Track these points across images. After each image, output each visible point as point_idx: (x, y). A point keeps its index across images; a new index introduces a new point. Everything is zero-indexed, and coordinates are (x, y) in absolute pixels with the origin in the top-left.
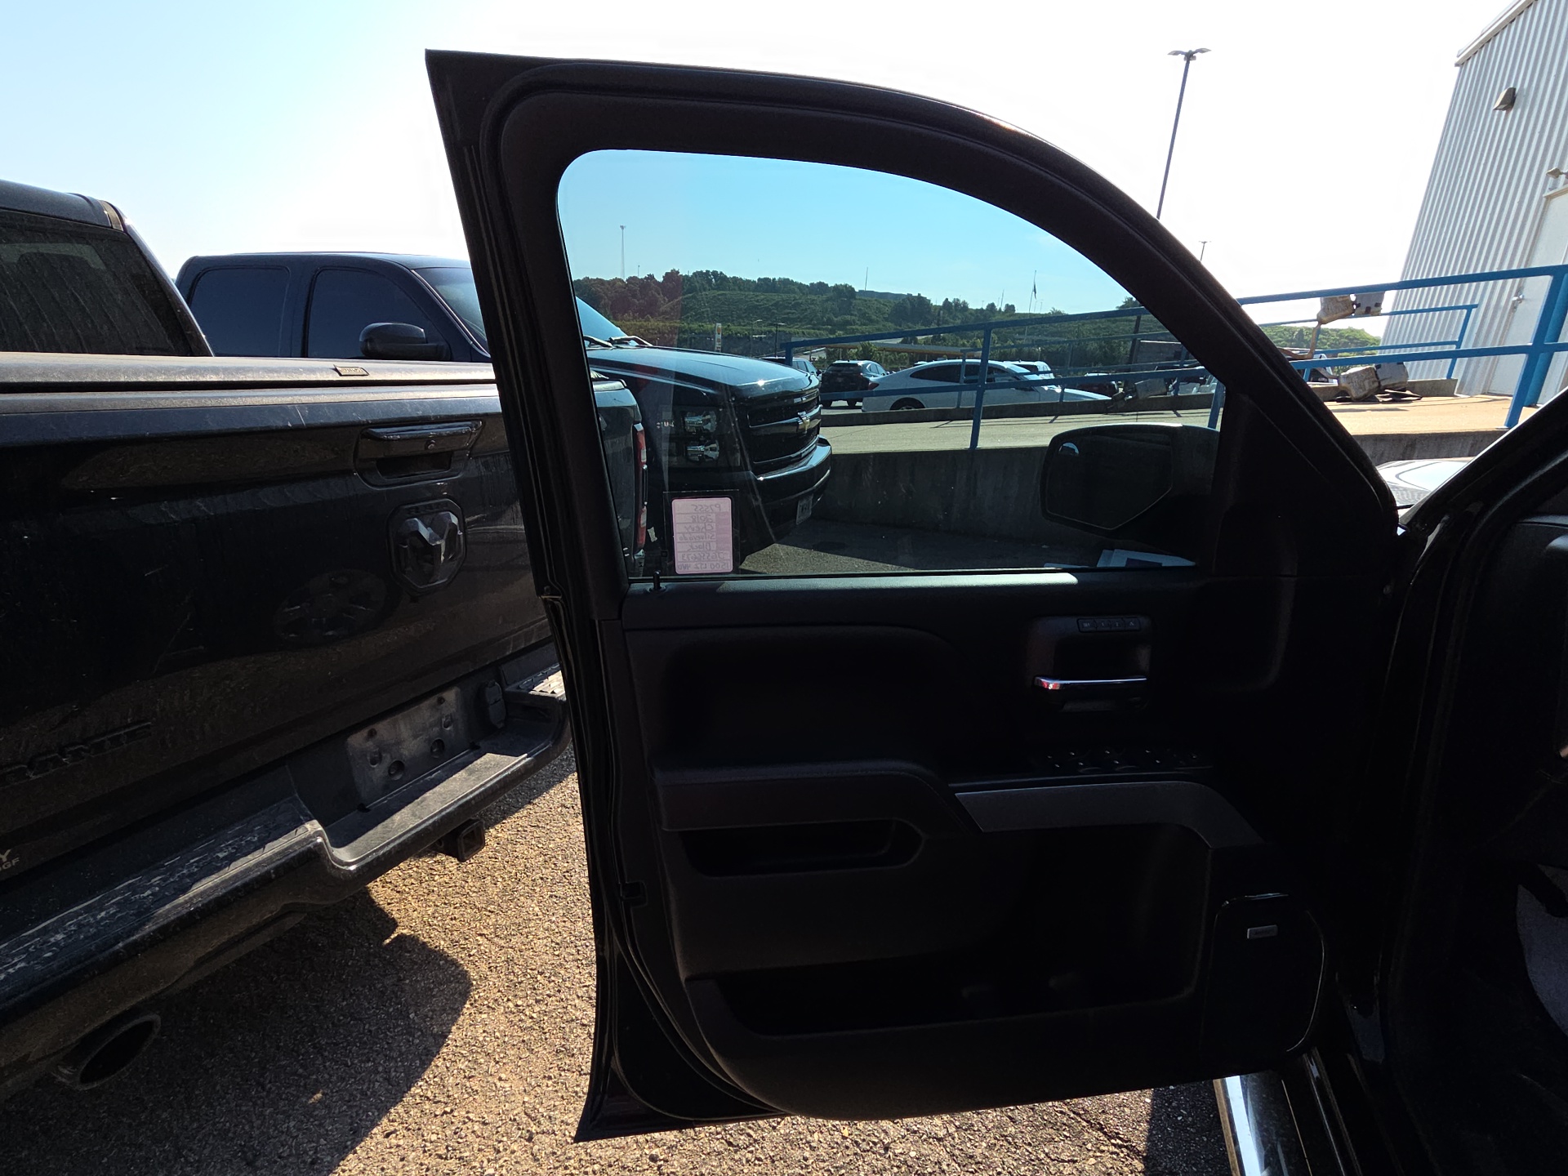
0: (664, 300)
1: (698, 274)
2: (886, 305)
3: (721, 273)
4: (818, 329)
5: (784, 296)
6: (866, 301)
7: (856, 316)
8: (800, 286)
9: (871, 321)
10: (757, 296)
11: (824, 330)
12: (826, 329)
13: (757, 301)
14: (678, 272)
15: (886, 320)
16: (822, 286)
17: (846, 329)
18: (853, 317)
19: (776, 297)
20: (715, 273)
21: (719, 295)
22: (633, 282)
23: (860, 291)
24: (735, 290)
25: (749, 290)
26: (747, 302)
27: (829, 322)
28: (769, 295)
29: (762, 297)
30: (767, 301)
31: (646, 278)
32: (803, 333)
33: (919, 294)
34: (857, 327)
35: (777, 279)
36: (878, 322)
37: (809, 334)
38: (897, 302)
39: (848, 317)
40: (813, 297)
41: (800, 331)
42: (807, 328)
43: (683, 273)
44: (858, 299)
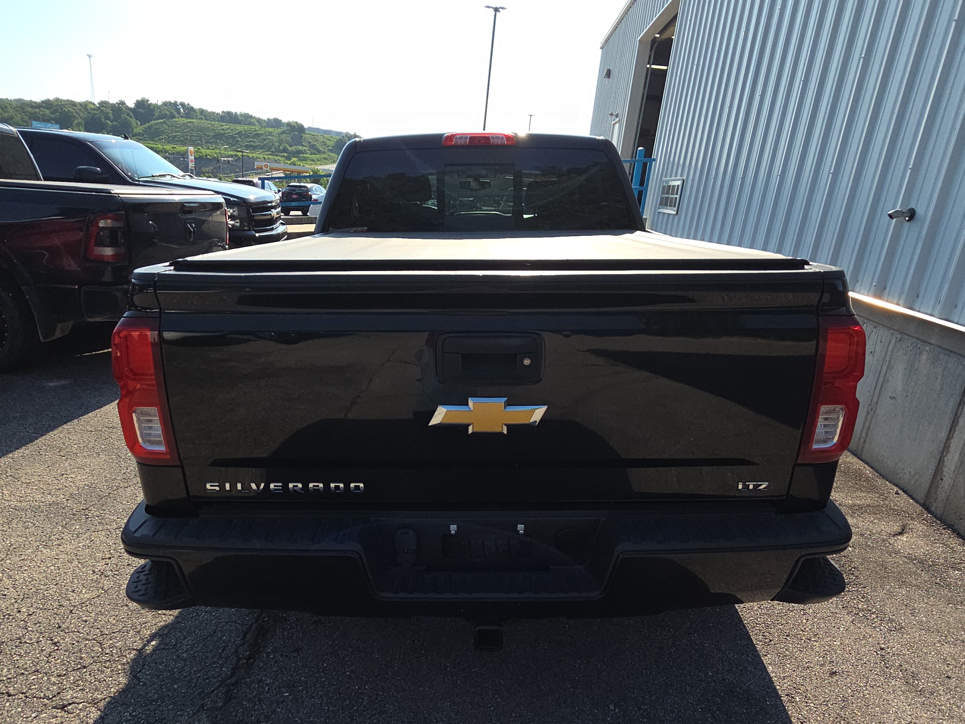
0: (137, 124)
1: (165, 104)
2: (330, 140)
3: (188, 104)
4: (277, 156)
5: (246, 127)
6: (313, 135)
7: (306, 146)
8: (259, 121)
9: (319, 152)
10: (221, 126)
11: (281, 156)
12: (283, 156)
13: (223, 130)
14: (148, 101)
15: (331, 151)
16: (276, 123)
17: (299, 157)
18: (305, 148)
19: (240, 128)
20: (183, 104)
21: (187, 122)
22: (105, 105)
23: (309, 128)
24: (202, 119)
25: (214, 120)
26: (214, 130)
27: (285, 150)
28: (232, 126)
29: (228, 127)
30: (232, 130)
31: (117, 103)
32: (264, 158)
33: (355, 133)
34: (308, 155)
35: (238, 113)
36: (324, 153)
37: (269, 159)
38: (338, 138)
39: (300, 148)
40: (271, 130)
41: (261, 156)
42: (267, 155)
43: (152, 101)
44: (307, 134)
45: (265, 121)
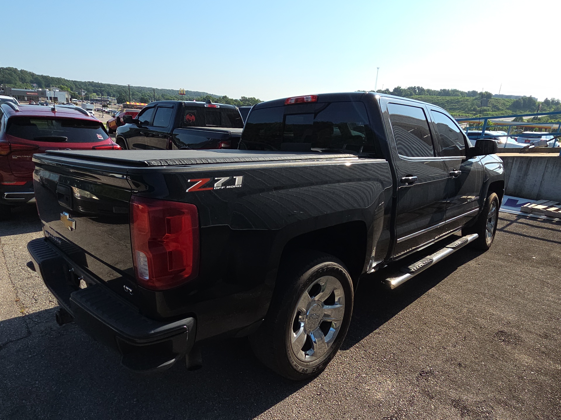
1: (409, 88)
2: (509, 102)
3: (422, 87)
4: (468, 113)
5: (452, 98)
6: (497, 99)
7: (490, 107)
8: (462, 93)
9: (499, 109)
10: (438, 98)
11: (471, 114)
12: (472, 114)
13: (438, 100)
14: (401, 87)
15: (508, 109)
16: (474, 93)
17: (483, 114)
18: (489, 108)
19: (448, 98)
20: (418, 88)
21: (419, 97)
23: (496, 95)
24: (427, 95)
25: (434, 95)
26: (433, 100)
27: (474, 110)
28: (444, 97)
29: (441, 98)
30: (443, 100)
31: (385, 90)
32: (459, 115)
33: (531, 96)
34: (490, 112)
35: (450, 90)
36: (502, 110)
37: (462, 115)
38: (515, 100)
39: (485, 108)
40: (468, 98)
41: (458, 114)
42: (462, 113)
43: (403, 88)
44: (492, 99)
45: (466, 93)
